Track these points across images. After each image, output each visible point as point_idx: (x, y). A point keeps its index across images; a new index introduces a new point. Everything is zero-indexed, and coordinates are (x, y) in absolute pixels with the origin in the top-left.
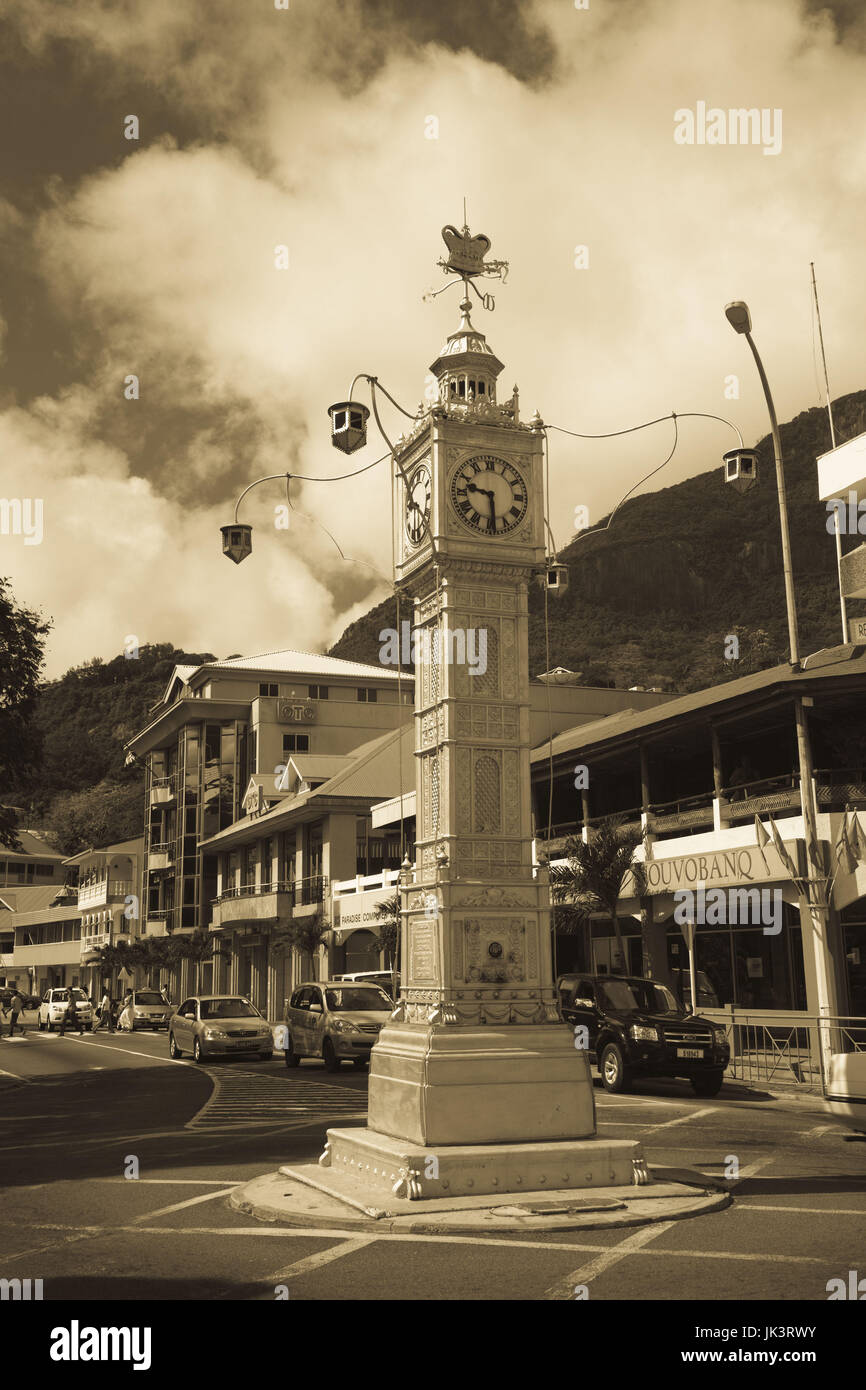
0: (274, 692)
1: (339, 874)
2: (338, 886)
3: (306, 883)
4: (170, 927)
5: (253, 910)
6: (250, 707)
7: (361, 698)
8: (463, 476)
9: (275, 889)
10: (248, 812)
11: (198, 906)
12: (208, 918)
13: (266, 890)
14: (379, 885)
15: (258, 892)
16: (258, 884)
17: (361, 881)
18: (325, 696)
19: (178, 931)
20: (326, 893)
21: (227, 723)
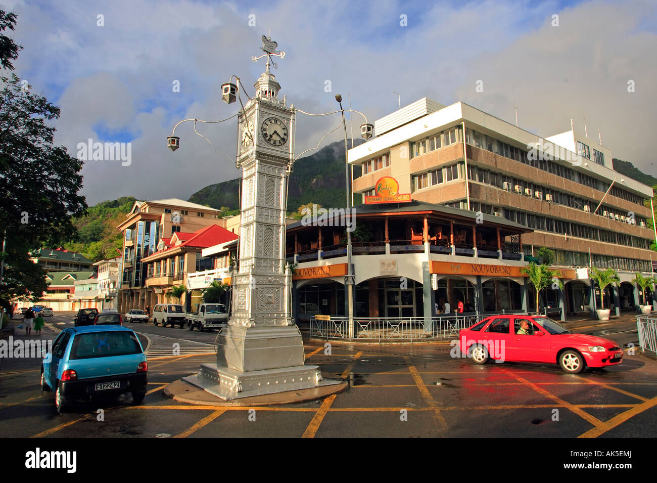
0: (170, 212)
1: (189, 271)
2: (190, 275)
3: (178, 274)
4: (130, 286)
5: (160, 282)
6: (161, 217)
7: (199, 215)
8: (266, 124)
9: (167, 275)
10: (159, 250)
11: (140, 279)
12: (144, 283)
13: (165, 275)
14: (204, 275)
15: (161, 276)
16: (162, 273)
17: (198, 273)
18: (187, 214)
19: (133, 288)
20: (185, 276)
21: (153, 221)
